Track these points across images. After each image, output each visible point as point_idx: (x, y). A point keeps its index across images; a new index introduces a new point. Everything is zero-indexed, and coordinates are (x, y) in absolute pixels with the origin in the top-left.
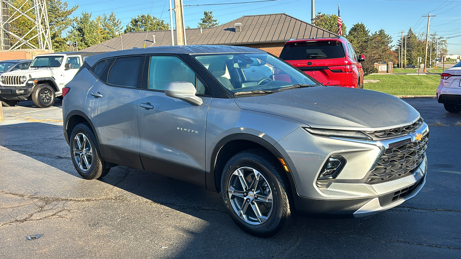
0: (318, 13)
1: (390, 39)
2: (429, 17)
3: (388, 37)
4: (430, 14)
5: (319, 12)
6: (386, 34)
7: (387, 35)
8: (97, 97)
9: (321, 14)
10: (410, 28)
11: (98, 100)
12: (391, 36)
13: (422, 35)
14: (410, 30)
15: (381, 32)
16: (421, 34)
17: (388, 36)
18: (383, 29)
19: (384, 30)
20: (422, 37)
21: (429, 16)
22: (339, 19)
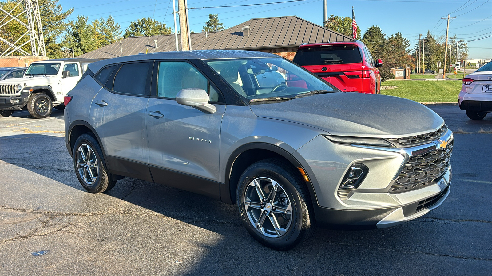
1: (408, 42)
2: (449, 19)
3: (406, 41)
4: (449, 16)
5: (332, 15)
6: (403, 38)
7: (404, 38)
8: (102, 106)
9: (334, 17)
10: (429, 31)
11: (103, 108)
12: (408, 40)
13: (441, 39)
14: (428, 33)
15: (398, 35)
16: (440, 37)
17: (405, 39)
18: (399, 32)
19: (400, 34)
20: (441, 41)
21: (448, 18)
22: (354, 22)
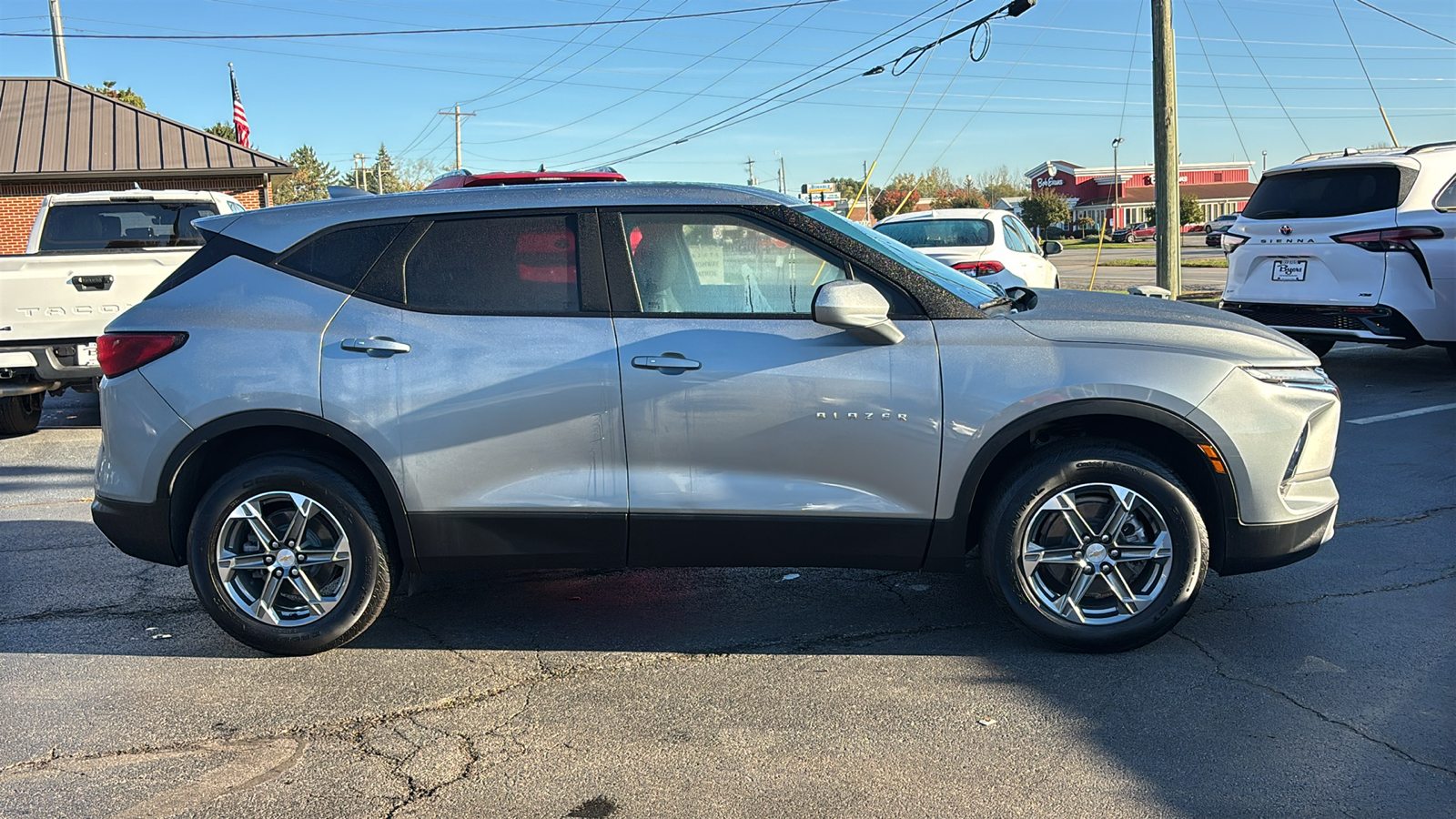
0: (105, 84)
1: (334, 176)
2: (459, 118)
3: (328, 171)
4: (458, 108)
5: (109, 82)
6: (320, 162)
7: (322, 164)
9: (116, 89)
10: (383, 147)
12: (335, 169)
13: (420, 169)
14: (382, 152)
15: (304, 154)
16: (416, 164)
17: (327, 167)
18: (308, 147)
19: (311, 150)
20: (421, 174)
21: (457, 115)
22: (238, 111)
